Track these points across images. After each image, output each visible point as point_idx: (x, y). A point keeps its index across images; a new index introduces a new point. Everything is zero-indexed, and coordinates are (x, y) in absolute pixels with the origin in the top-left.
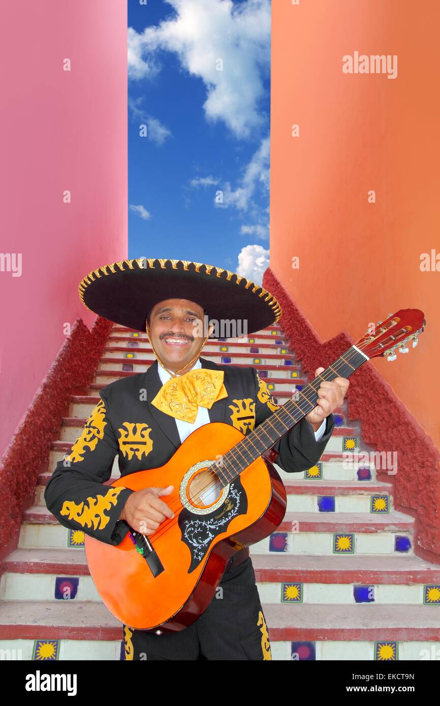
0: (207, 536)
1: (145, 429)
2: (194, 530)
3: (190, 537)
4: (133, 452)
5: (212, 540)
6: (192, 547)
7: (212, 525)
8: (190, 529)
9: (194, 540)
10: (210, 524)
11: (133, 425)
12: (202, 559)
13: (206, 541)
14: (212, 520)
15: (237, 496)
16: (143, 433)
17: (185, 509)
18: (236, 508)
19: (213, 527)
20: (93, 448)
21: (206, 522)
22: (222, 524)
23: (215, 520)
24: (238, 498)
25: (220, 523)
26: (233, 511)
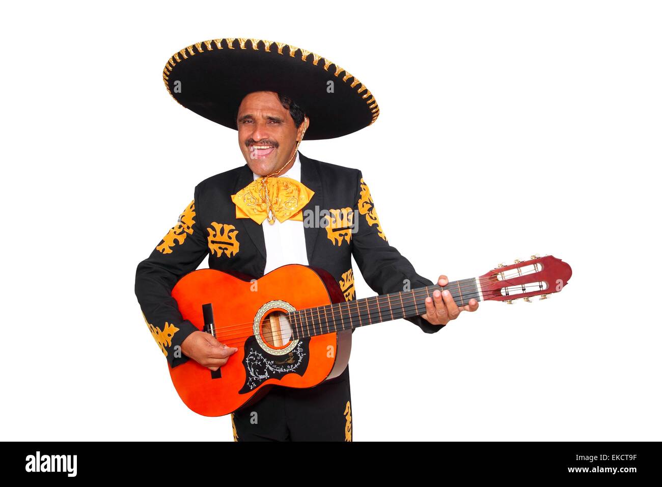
0: (263, 374)
1: (232, 231)
2: (255, 361)
3: (250, 364)
4: (222, 251)
5: (267, 379)
6: (248, 375)
7: (271, 366)
8: (252, 357)
9: (252, 369)
10: (269, 364)
11: (221, 225)
12: (253, 389)
13: (261, 377)
14: (272, 362)
15: (301, 355)
16: (230, 234)
17: (254, 337)
18: (296, 366)
19: (271, 369)
20: (181, 242)
21: (267, 360)
22: (279, 371)
23: (274, 364)
24: (301, 358)
25: (278, 369)
26: (292, 366)
